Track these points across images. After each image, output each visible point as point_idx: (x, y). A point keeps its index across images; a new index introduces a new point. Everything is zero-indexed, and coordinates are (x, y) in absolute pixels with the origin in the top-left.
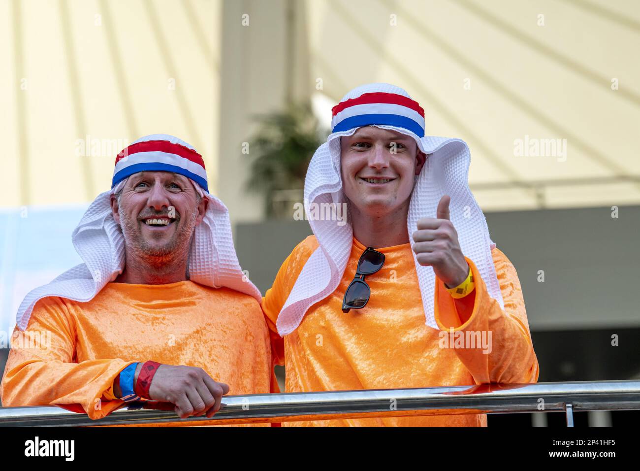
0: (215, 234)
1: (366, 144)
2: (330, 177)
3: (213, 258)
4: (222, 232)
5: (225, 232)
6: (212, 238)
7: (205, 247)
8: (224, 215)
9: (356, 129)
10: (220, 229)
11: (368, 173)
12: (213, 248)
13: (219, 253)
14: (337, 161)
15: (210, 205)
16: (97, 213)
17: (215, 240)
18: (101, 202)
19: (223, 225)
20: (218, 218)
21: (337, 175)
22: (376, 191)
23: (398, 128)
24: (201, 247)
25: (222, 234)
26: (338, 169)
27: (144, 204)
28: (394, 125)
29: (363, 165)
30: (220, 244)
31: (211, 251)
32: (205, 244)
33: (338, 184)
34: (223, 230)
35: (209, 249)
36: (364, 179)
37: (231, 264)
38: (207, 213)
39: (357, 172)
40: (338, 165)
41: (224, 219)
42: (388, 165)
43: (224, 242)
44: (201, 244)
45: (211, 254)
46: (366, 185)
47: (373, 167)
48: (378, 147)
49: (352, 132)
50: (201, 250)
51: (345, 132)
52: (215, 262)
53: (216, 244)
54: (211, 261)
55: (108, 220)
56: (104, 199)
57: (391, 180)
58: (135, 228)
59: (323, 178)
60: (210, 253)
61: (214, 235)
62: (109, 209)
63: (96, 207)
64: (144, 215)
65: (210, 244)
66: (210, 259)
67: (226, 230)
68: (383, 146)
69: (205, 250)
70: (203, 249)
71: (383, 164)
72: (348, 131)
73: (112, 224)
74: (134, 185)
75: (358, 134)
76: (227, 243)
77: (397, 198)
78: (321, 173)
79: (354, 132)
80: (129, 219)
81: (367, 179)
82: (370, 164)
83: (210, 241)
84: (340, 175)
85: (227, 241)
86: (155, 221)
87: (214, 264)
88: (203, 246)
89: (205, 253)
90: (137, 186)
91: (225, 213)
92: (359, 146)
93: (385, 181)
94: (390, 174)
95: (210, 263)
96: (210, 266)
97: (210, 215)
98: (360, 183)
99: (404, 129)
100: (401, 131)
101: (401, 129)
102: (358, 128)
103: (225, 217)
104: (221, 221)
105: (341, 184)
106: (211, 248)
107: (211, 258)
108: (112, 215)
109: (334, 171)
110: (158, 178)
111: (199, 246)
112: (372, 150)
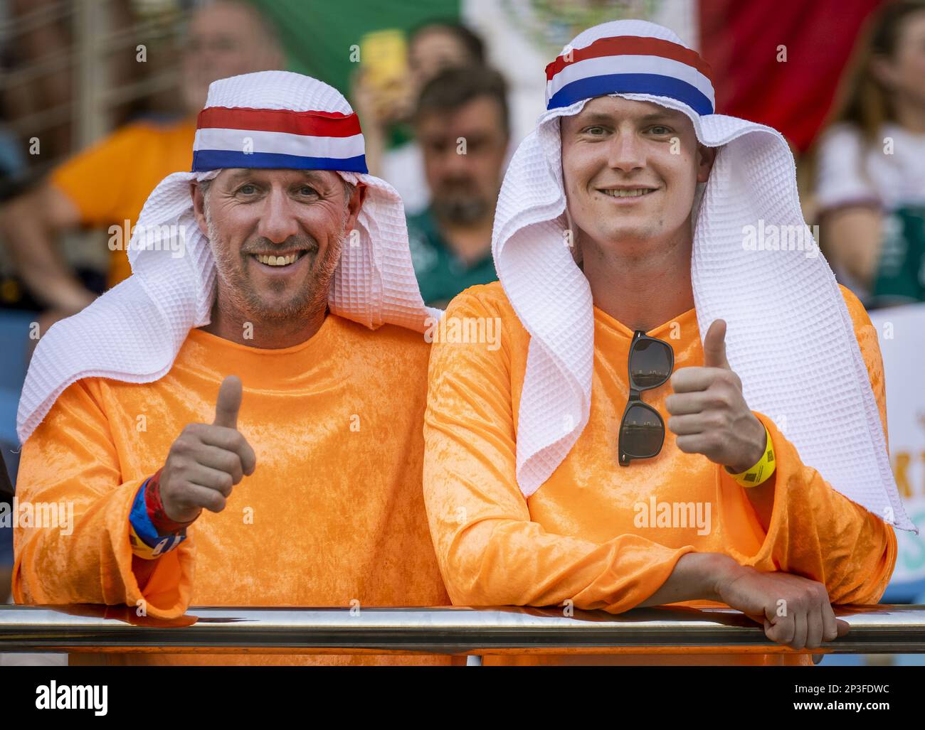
0: (378, 244)
1: (604, 127)
2: (545, 192)
3: (372, 288)
4: (390, 239)
5: (396, 240)
6: (372, 252)
7: (359, 266)
8: (395, 207)
9: (585, 101)
10: (386, 233)
11: (608, 179)
12: (373, 271)
13: (384, 278)
14: (555, 160)
15: (370, 192)
16: (166, 204)
17: (377, 255)
18: (174, 188)
19: (393, 227)
20: (383, 212)
21: (556, 185)
22: (625, 209)
23: (659, 97)
24: (352, 266)
25: (390, 242)
26: (559, 175)
27: (252, 227)
28: (652, 94)
29: (600, 167)
30: (386, 262)
31: (370, 275)
32: (359, 260)
33: (560, 201)
34: (392, 235)
35: (366, 272)
36: (602, 191)
37: (405, 297)
38: (364, 203)
39: (590, 179)
40: (556, 168)
41: (393, 215)
42: (643, 164)
43: (393, 259)
44: (352, 260)
45: (370, 281)
46: (605, 202)
47: (617, 169)
48: (626, 131)
49: (578, 107)
50: (351, 272)
51: (566, 108)
52: (376, 294)
53: (377, 262)
54: (370, 292)
55: (186, 216)
56: (179, 184)
57: (652, 190)
58: (238, 267)
59: (531, 195)
60: (367, 278)
61: (376, 247)
62: (186, 199)
63: (165, 196)
64: (251, 246)
65: (369, 263)
66: (367, 290)
67: (397, 235)
68: (635, 130)
69: (359, 272)
70: (355, 269)
71: (632, 164)
72: (571, 107)
73: (193, 224)
74: (235, 189)
75: (589, 110)
76: (399, 260)
77: (664, 223)
78: (527, 186)
79: (581, 108)
80: (226, 251)
81: (608, 190)
82: (612, 164)
83: (368, 256)
84: (561, 186)
85: (399, 257)
86: (272, 260)
87: (375, 298)
88: (356, 263)
89: (359, 278)
90: (238, 191)
91: (397, 203)
92: (593, 132)
93: (641, 192)
94: (647, 180)
95: (367, 295)
96: (367, 302)
97: (369, 207)
98: (596, 199)
99: (670, 100)
100: (663, 102)
101: (664, 98)
102: (588, 99)
103: (396, 211)
104: (389, 218)
105: (565, 201)
106: (370, 269)
107: (369, 287)
108: (192, 209)
109: (550, 179)
110: (277, 181)
111: (347, 263)
112: (615, 139)
